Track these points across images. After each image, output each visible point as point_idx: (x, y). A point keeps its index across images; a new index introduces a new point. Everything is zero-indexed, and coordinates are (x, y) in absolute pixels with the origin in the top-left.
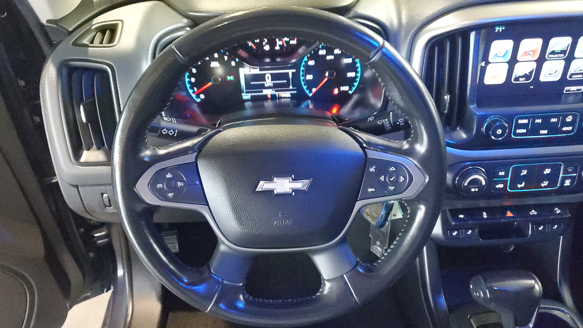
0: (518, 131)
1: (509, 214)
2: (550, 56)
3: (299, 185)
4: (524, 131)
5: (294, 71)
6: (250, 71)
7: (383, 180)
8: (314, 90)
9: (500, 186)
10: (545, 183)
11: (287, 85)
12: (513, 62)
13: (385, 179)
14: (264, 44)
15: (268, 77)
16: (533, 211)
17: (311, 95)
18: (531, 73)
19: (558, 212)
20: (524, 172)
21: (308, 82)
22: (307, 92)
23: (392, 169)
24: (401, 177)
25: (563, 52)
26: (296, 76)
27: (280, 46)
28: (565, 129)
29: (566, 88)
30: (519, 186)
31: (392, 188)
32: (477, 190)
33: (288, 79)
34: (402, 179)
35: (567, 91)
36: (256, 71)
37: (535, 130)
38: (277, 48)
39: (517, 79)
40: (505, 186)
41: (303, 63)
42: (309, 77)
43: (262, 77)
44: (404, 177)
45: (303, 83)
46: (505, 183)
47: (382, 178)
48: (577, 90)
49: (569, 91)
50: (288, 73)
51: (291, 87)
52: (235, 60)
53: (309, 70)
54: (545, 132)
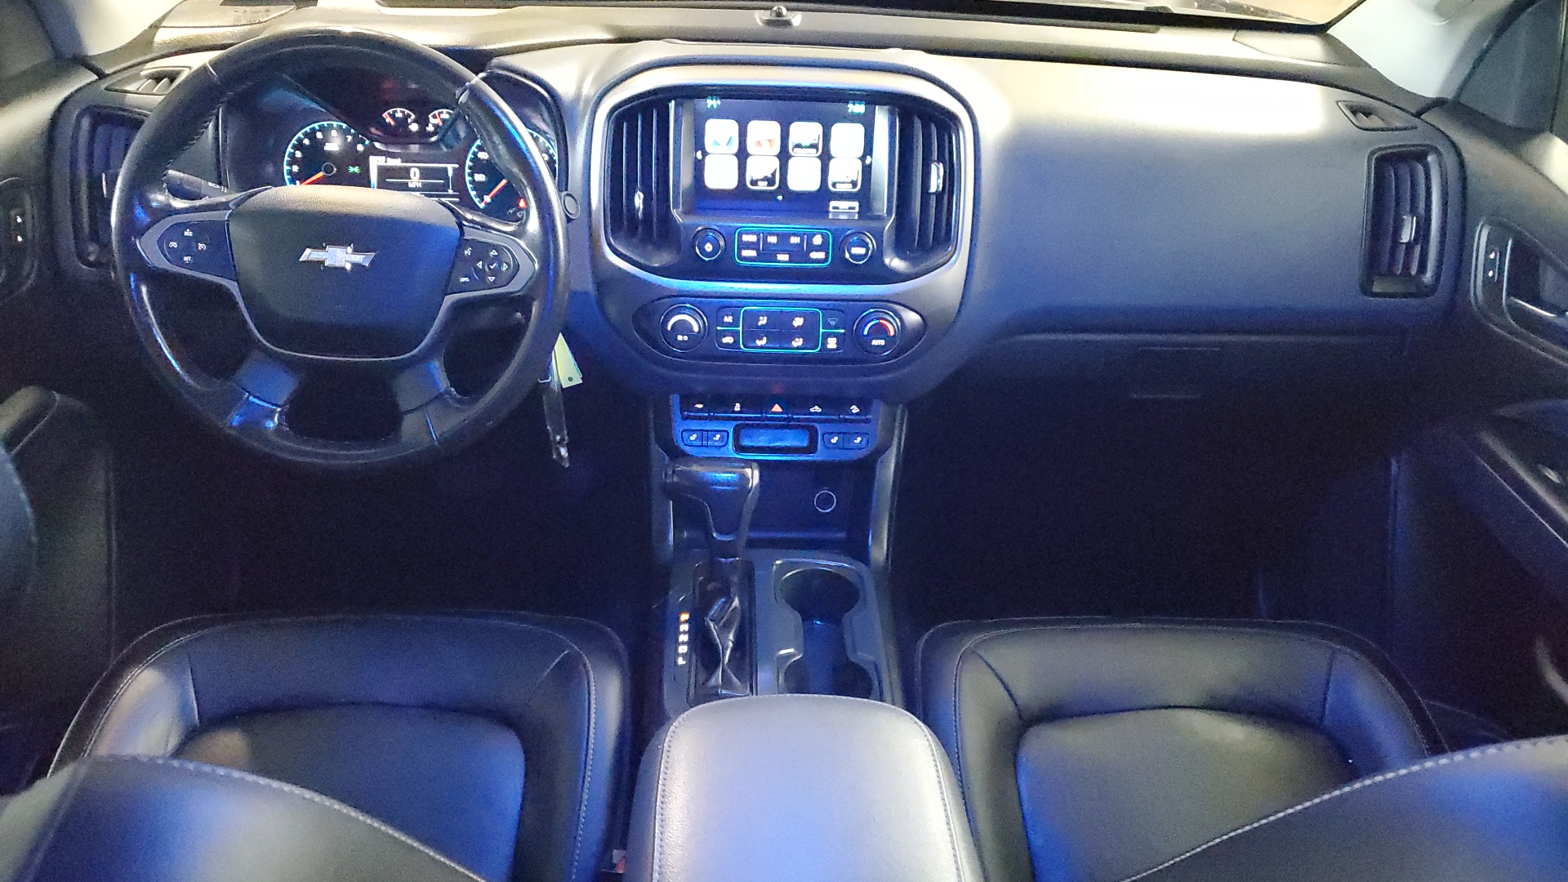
0: (746, 253)
1: (777, 408)
2: (796, 150)
3: (359, 258)
4: (753, 253)
5: (457, 166)
6: (386, 162)
7: (481, 267)
8: (487, 199)
9: (728, 340)
10: (798, 342)
11: (445, 187)
12: (742, 155)
13: (483, 265)
14: (409, 120)
15: (415, 175)
16: (816, 407)
17: (482, 206)
18: (774, 175)
19: (854, 411)
20: (763, 321)
21: (477, 186)
22: (476, 200)
23: (493, 253)
24: (505, 264)
25: (813, 146)
26: (459, 173)
27: (434, 125)
28: (814, 255)
29: (833, 204)
30: (759, 343)
31: (492, 279)
32: (686, 338)
33: (447, 178)
34: (505, 267)
35: (834, 208)
36: (396, 163)
37: (767, 253)
38: (430, 128)
39: (754, 183)
40: (736, 342)
41: (470, 156)
42: (480, 177)
43: (405, 173)
44: (507, 263)
45: (469, 186)
46: (735, 334)
47: (480, 265)
48: (850, 208)
49: (837, 208)
50: (446, 170)
51: (450, 192)
52: (363, 143)
53: (478, 166)
54: (785, 257)
